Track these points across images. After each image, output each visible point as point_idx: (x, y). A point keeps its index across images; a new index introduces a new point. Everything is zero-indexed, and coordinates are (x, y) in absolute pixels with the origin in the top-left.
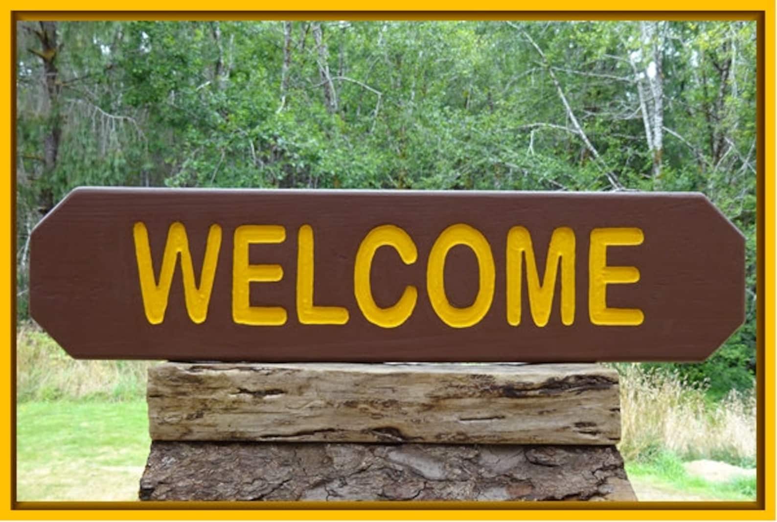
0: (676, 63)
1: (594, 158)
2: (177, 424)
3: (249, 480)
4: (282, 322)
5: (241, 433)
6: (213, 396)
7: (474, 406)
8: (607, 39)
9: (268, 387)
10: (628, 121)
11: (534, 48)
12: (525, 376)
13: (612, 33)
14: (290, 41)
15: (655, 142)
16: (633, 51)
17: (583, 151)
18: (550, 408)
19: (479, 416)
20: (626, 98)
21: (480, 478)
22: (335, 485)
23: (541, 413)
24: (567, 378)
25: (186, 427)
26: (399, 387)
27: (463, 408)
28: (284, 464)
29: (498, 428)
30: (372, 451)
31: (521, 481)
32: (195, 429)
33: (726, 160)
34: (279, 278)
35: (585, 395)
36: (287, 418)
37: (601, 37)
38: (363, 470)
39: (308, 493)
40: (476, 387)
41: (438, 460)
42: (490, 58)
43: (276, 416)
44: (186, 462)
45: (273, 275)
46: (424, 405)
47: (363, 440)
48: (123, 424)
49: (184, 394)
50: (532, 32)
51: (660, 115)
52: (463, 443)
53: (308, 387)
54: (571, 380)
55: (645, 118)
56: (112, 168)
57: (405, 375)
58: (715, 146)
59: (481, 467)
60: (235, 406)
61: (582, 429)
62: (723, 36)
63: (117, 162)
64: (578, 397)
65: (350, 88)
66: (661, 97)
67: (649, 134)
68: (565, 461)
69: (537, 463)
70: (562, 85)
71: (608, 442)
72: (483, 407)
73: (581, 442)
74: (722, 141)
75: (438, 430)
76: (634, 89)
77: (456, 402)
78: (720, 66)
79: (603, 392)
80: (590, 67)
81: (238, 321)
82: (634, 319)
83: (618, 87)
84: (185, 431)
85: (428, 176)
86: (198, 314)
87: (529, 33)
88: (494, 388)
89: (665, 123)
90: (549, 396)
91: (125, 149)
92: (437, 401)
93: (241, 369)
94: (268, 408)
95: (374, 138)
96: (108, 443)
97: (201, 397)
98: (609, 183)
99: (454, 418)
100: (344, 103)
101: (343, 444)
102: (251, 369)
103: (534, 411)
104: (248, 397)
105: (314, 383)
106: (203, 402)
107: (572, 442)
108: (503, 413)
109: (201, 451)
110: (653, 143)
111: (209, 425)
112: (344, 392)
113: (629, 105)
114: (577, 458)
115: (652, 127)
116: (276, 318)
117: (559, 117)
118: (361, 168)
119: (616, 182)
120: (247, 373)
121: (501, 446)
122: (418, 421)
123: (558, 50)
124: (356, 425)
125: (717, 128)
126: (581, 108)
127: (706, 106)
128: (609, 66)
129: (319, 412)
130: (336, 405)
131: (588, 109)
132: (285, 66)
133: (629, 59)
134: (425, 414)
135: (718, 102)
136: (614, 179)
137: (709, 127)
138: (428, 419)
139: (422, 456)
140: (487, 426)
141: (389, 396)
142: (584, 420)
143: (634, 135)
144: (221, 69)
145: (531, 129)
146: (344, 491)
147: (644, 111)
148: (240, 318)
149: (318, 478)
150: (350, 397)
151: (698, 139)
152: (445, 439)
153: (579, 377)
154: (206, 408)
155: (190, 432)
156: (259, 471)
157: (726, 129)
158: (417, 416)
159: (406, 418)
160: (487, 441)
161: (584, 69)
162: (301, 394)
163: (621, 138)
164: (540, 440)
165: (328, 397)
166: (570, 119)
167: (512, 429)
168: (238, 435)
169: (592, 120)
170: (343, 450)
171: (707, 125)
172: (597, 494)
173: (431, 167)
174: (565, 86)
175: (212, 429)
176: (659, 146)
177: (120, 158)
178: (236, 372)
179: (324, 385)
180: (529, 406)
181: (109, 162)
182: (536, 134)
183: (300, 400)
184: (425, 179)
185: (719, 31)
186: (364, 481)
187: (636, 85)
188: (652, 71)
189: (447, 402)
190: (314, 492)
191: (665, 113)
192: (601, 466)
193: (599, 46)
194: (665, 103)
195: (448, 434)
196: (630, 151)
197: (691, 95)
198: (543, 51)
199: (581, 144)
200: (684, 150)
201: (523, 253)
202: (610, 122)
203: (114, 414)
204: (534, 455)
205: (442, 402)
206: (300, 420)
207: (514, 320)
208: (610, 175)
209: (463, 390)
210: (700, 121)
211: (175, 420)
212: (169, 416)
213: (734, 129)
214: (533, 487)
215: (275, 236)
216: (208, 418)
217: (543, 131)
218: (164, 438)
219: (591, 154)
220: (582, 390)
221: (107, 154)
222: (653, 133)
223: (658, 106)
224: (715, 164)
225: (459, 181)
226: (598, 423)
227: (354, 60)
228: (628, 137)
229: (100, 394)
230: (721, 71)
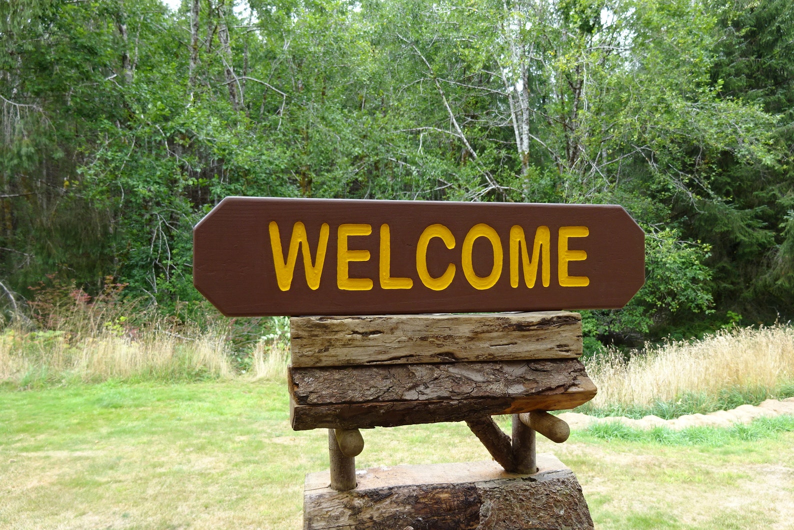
0: (539, 80)
1: (474, 159)
2: (312, 356)
3: (368, 388)
4: (370, 288)
5: (354, 360)
6: (336, 337)
7: (499, 337)
8: (483, 56)
9: (371, 330)
10: (501, 128)
11: (423, 60)
12: (529, 318)
13: (488, 51)
14: (196, 40)
15: (524, 147)
16: (504, 68)
17: (464, 153)
18: (543, 337)
19: (501, 343)
20: (498, 108)
21: (506, 380)
22: (422, 388)
23: (538, 340)
24: (552, 318)
25: (317, 357)
26: (453, 327)
27: (491, 339)
28: (386, 378)
29: (512, 350)
30: (438, 368)
31: (530, 380)
32: (324, 359)
33: (579, 163)
34: (368, 259)
35: (562, 328)
36: (383, 349)
37: (479, 54)
38: (436, 379)
39: (406, 393)
40: (500, 325)
41: (479, 371)
42: (384, 67)
43: (376, 348)
44: (321, 379)
45: (364, 257)
46: (468, 337)
47: (432, 361)
48: (36, 411)
49: (317, 336)
50: (420, 46)
51: (527, 124)
52: (492, 360)
53: (396, 328)
54: (555, 319)
55: (515, 126)
56: (19, 155)
57: (456, 319)
58: (571, 152)
59: (505, 373)
60: (350, 343)
61: (561, 349)
62: (577, 60)
63: (24, 150)
64: (559, 329)
65: (253, 86)
66: (527, 109)
67: (518, 140)
68: (552, 368)
69: (536, 370)
70: (447, 95)
71: (575, 356)
72: (503, 337)
73: (560, 357)
74: (575, 148)
75: (477, 353)
76: (505, 100)
77: (488, 335)
78: (574, 84)
79: (573, 326)
80: (469, 79)
81: (341, 288)
82: (584, 282)
83: (492, 98)
84: (316, 360)
85: (328, 171)
86: (314, 284)
87: (418, 46)
88: (511, 325)
89: (530, 131)
90: (542, 329)
91: (31, 137)
92: (477, 335)
93: (353, 318)
94: (371, 343)
95: (281, 136)
96: (23, 431)
97: (327, 337)
98: (486, 181)
99: (487, 345)
100: (247, 100)
101: (417, 364)
102: (359, 318)
103: (534, 339)
104: (359, 336)
105: (401, 326)
106: (329, 341)
107: (556, 357)
108: (516, 341)
109: (328, 373)
110: (521, 148)
111: (333, 356)
112: (419, 331)
113: (501, 114)
114: (558, 367)
115: (520, 134)
116: (366, 286)
117: (443, 122)
118: (271, 163)
119: (492, 180)
120: (357, 321)
121: (514, 361)
122: (465, 348)
123: (442, 64)
124: (427, 351)
125: (572, 136)
126: (462, 114)
127: (563, 118)
128: (485, 79)
129: (404, 344)
130: (415, 340)
131: (468, 116)
132: (192, 64)
133: (501, 74)
134: (469, 343)
135: (572, 114)
136: (490, 178)
137: (566, 136)
138: (471, 346)
139: (468, 369)
140: (506, 349)
141: (447, 332)
142: (562, 343)
143: (506, 140)
144: (127, 62)
145: (419, 132)
146: (428, 391)
147: (514, 120)
148: (342, 286)
149: (410, 385)
150: (424, 334)
151: (556, 146)
152: (481, 358)
153: (559, 317)
154: (331, 345)
155: (321, 360)
156: (372, 382)
157: (579, 138)
158: (464, 345)
159: (458, 346)
160: (506, 358)
161: (464, 81)
162: (392, 333)
163: (496, 143)
164: (537, 356)
165: (410, 334)
166: (453, 124)
167: (521, 350)
168: (352, 362)
169: (472, 126)
170: (419, 368)
171: (564, 134)
172: (574, 385)
173: (332, 164)
174: (449, 95)
175: (335, 359)
176: (527, 152)
177: (28, 146)
178: (350, 320)
179: (406, 327)
180: (531, 336)
181: (15, 150)
182: (424, 137)
183: (393, 337)
184: (326, 174)
185: (573, 55)
186: (438, 385)
187: (507, 98)
188: (520, 86)
189: (483, 335)
190: (410, 392)
191: (530, 122)
192: (573, 370)
193: (477, 62)
194: (530, 115)
195: (483, 355)
196: (503, 153)
197: (551, 108)
198: (430, 63)
199: (463, 146)
200: (546, 154)
201: (520, 242)
202: (487, 129)
203: (25, 402)
204: (533, 366)
205: (479, 335)
206: (392, 350)
207: (515, 284)
208: (487, 174)
209: (492, 328)
210: (558, 129)
211: (310, 353)
212: (306, 351)
213: (585, 137)
214: (537, 383)
215: (365, 231)
216: (332, 351)
217: (430, 134)
218: (303, 366)
219: (471, 155)
220: (561, 325)
221: (12, 141)
222: (521, 139)
223: (525, 116)
224: (570, 167)
225: (357, 177)
226: (570, 344)
227: (256, 61)
228: (501, 142)
229: (7, 383)
230: (575, 89)
